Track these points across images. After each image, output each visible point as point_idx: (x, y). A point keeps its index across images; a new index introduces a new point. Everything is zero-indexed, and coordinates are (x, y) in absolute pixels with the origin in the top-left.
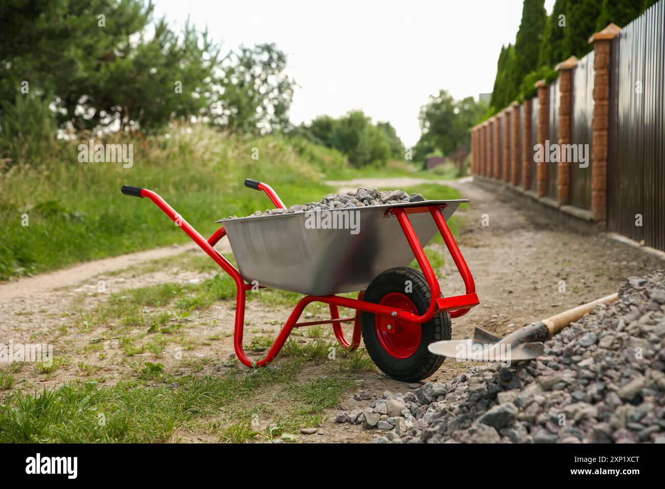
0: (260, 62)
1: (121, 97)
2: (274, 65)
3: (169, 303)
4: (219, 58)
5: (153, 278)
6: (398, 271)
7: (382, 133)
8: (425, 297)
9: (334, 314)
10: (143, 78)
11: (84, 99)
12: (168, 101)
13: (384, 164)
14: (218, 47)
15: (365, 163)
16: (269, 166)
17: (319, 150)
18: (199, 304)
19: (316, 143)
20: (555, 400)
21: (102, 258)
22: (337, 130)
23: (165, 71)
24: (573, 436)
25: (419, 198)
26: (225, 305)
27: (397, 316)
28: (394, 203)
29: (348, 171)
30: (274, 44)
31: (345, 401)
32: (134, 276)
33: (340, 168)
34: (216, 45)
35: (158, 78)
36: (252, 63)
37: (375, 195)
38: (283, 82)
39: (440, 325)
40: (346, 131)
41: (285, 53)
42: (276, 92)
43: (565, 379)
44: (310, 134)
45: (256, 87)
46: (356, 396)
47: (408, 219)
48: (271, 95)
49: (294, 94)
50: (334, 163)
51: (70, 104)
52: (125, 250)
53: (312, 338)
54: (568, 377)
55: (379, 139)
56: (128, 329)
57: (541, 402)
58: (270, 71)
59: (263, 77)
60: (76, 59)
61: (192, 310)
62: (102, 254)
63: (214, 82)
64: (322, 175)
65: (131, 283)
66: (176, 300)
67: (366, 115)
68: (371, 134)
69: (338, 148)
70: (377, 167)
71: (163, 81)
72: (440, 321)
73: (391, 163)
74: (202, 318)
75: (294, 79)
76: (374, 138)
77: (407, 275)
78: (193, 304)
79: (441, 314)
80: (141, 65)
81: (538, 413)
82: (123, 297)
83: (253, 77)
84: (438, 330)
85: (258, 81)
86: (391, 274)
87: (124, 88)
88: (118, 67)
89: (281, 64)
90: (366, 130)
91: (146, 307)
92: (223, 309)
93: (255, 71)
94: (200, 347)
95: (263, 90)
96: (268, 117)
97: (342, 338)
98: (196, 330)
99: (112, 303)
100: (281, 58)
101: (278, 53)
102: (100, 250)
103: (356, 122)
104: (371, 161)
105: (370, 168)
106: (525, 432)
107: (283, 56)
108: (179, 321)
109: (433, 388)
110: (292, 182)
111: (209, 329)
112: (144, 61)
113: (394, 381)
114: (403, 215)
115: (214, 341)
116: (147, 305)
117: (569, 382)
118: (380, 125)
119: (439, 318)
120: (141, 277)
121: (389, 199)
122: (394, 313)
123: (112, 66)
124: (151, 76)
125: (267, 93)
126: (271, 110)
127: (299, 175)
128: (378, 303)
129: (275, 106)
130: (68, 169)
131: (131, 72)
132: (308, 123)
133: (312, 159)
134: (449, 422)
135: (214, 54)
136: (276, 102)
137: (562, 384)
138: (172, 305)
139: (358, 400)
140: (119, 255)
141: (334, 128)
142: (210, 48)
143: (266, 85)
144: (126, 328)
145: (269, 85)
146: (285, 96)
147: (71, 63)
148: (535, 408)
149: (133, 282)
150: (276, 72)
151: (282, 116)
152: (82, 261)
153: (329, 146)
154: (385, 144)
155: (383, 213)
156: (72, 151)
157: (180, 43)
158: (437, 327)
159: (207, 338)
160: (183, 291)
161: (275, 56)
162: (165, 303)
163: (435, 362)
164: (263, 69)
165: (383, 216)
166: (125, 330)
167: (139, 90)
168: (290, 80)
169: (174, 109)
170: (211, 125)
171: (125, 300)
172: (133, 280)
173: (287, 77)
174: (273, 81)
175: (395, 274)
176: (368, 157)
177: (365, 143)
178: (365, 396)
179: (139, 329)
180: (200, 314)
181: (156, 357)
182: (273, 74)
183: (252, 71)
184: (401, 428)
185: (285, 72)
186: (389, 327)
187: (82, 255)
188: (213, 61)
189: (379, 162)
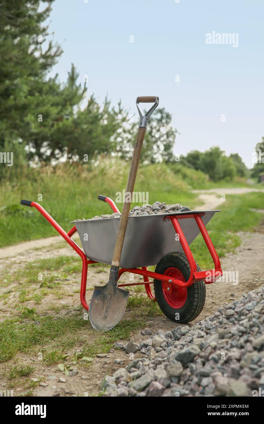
0: (156, 119)
1: (66, 142)
2: (164, 121)
3: (60, 269)
4: (127, 118)
5: (59, 252)
6: (174, 254)
7: (232, 161)
8: (189, 271)
9: (146, 279)
10: (78, 131)
11: (45, 143)
12: (94, 143)
13: (231, 180)
14: (127, 111)
15: (220, 179)
16: (156, 181)
17: (190, 172)
18: (77, 270)
19: (189, 167)
20: (221, 346)
21: (38, 239)
22: (203, 159)
23: (91, 127)
24: (220, 371)
25: (187, 209)
26: (94, 270)
27: (172, 282)
28: (172, 212)
29: (208, 184)
30: (164, 109)
31: (135, 335)
32: (48, 251)
33: (203, 182)
34: (126, 110)
35: (87, 130)
36: (151, 120)
37: (162, 207)
38: (169, 131)
39: (198, 289)
40: (208, 159)
41: (170, 113)
42: (165, 137)
43: (232, 332)
44: (185, 162)
45: (153, 134)
46: (142, 332)
47: (178, 222)
48: (162, 139)
49: (176, 138)
50: (199, 179)
51: (38, 146)
52: (53, 234)
53: (136, 292)
54: (235, 330)
55: (229, 165)
56: (29, 285)
57: (213, 346)
58: (162, 124)
59: (158, 128)
60: (30, 122)
61: (72, 273)
62: (39, 236)
63: (124, 131)
64: (189, 187)
65: (45, 255)
66: (65, 266)
67: (222, 149)
68: (224, 161)
69: (203, 170)
70: (227, 181)
71: (90, 132)
72: (198, 286)
73: (236, 178)
74: (76, 278)
75: (176, 129)
76: (225, 164)
77: (179, 256)
78: (72, 270)
79: (199, 281)
80: (76, 124)
81: (210, 353)
82: (34, 265)
83: (151, 128)
84: (196, 291)
85: (154, 131)
86: (170, 256)
87: (68, 137)
88: (64, 125)
89: (168, 120)
90: (221, 159)
91: (46, 271)
92: (91, 272)
93: (152, 125)
94: (66, 297)
95: (157, 136)
96: (161, 152)
97: (150, 293)
98: (69, 286)
99: (27, 268)
100: (168, 117)
101: (166, 114)
102: (37, 234)
103: (215, 154)
104: (223, 178)
105: (223, 182)
106: (201, 366)
107: (169, 115)
108: (62, 280)
109: (181, 330)
110: (169, 192)
111: (77, 285)
112: (79, 121)
113: (172, 322)
114: (175, 220)
115: (77, 293)
116: (46, 270)
117: (234, 333)
118: (232, 156)
119: (197, 284)
120: (53, 252)
121: (170, 210)
122: (170, 281)
123: (61, 124)
124: (83, 130)
125: (160, 138)
126: (162, 148)
127: (174, 187)
128: (163, 274)
129: (165, 145)
130: (32, 185)
131: (71, 127)
132: (185, 155)
133: (185, 176)
134: (171, 355)
135: (125, 115)
136: (165, 143)
137: (230, 335)
138: (62, 270)
139: (143, 335)
140: (49, 237)
141: (201, 158)
142: (122, 112)
143: (159, 133)
144: (28, 284)
145: (161, 133)
146: (171, 139)
147: (28, 124)
148: (209, 350)
149: (46, 255)
150: (165, 125)
151: (169, 151)
152: (25, 241)
153: (197, 169)
154: (233, 167)
155: (162, 219)
156: (36, 174)
157: (101, 110)
158: (196, 290)
159: (74, 291)
160: (70, 261)
161: (165, 115)
162: (57, 269)
163: (195, 311)
164: (158, 123)
165: (163, 220)
166: (27, 286)
167: (76, 138)
168: (174, 130)
169: (96, 149)
170: (123, 158)
171: (35, 267)
172: (47, 253)
173: (172, 128)
174: (164, 130)
175: (172, 256)
176: (222, 175)
177: (220, 167)
178: (148, 332)
179: (36, 285)
180: (75, 276)
181: (37, 304)
182: (163, 126)
183: (150, 125)
184: (151, 356)
185: (170, 125)
186: (168, 289)
187: (26, 237)
188: (124, 120)
189: (228, 178)
